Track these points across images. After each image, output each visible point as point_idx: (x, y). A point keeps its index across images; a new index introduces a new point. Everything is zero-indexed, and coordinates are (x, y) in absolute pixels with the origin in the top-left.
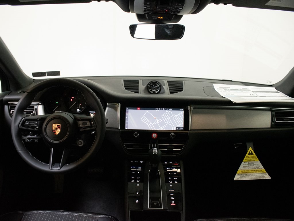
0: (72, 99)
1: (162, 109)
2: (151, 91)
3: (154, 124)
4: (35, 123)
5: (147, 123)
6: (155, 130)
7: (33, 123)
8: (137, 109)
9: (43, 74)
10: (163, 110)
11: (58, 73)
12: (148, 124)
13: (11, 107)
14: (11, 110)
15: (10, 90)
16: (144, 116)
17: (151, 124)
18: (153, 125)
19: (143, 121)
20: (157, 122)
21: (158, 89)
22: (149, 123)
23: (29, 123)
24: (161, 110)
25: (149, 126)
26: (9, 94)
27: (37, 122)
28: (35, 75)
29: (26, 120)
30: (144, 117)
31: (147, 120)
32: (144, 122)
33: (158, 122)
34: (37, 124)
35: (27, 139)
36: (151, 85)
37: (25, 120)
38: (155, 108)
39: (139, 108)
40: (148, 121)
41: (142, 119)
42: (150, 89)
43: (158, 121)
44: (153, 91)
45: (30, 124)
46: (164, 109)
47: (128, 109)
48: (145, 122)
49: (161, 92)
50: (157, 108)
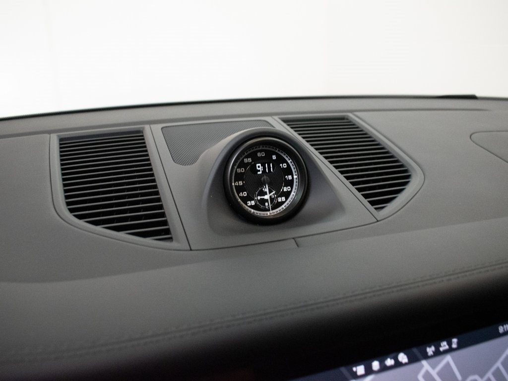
1: (390, 362)
2: (245, 200)
10: (398, 364)
21: (290, 183)
24: (384, 368)
36: (242, 165)
42: (240, 189)
46: (403, 358)
49: (312, 204)
50: (357, 363)
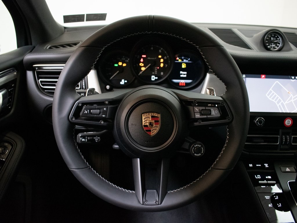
0: (143, 58)
3: (286, 102)
4: (102, 111)
5: (276, 100)
6: (288, 112)
7: (98, 111)
8: (260, 77)
9: (79, 18)
11: (102, 17)
12: (278, 103)
13: (39, 73)
14: (38, 79)
15: (31, 44)
16: (271, 89)
17: (282, 103)
18: (284, 104)
19: (270, 97)
20: (291, 99)
22: (280, 101)
23: (90, 111)
25: (280, 106)
26: (31, 51)
27: (105, 109)
28: (67, 19)
29: (83, 104)
30: (271, 92)
31: (275, 96)
32: (271, 99)
33: (294, 99)
34: (105, 112)
35: (81, 137)
36: (268, 37)
37: (80, 105)
38: (289, 76)
39: (263, 76)
40: (278, 98)
41: (268, 95)
42: (267, 43)
43: (293, 97)
44: (272, 47)
45: (91, 114)
47: (246, 77)
48: (273, 99)
49: (284, 49)
50: (293, 76)
